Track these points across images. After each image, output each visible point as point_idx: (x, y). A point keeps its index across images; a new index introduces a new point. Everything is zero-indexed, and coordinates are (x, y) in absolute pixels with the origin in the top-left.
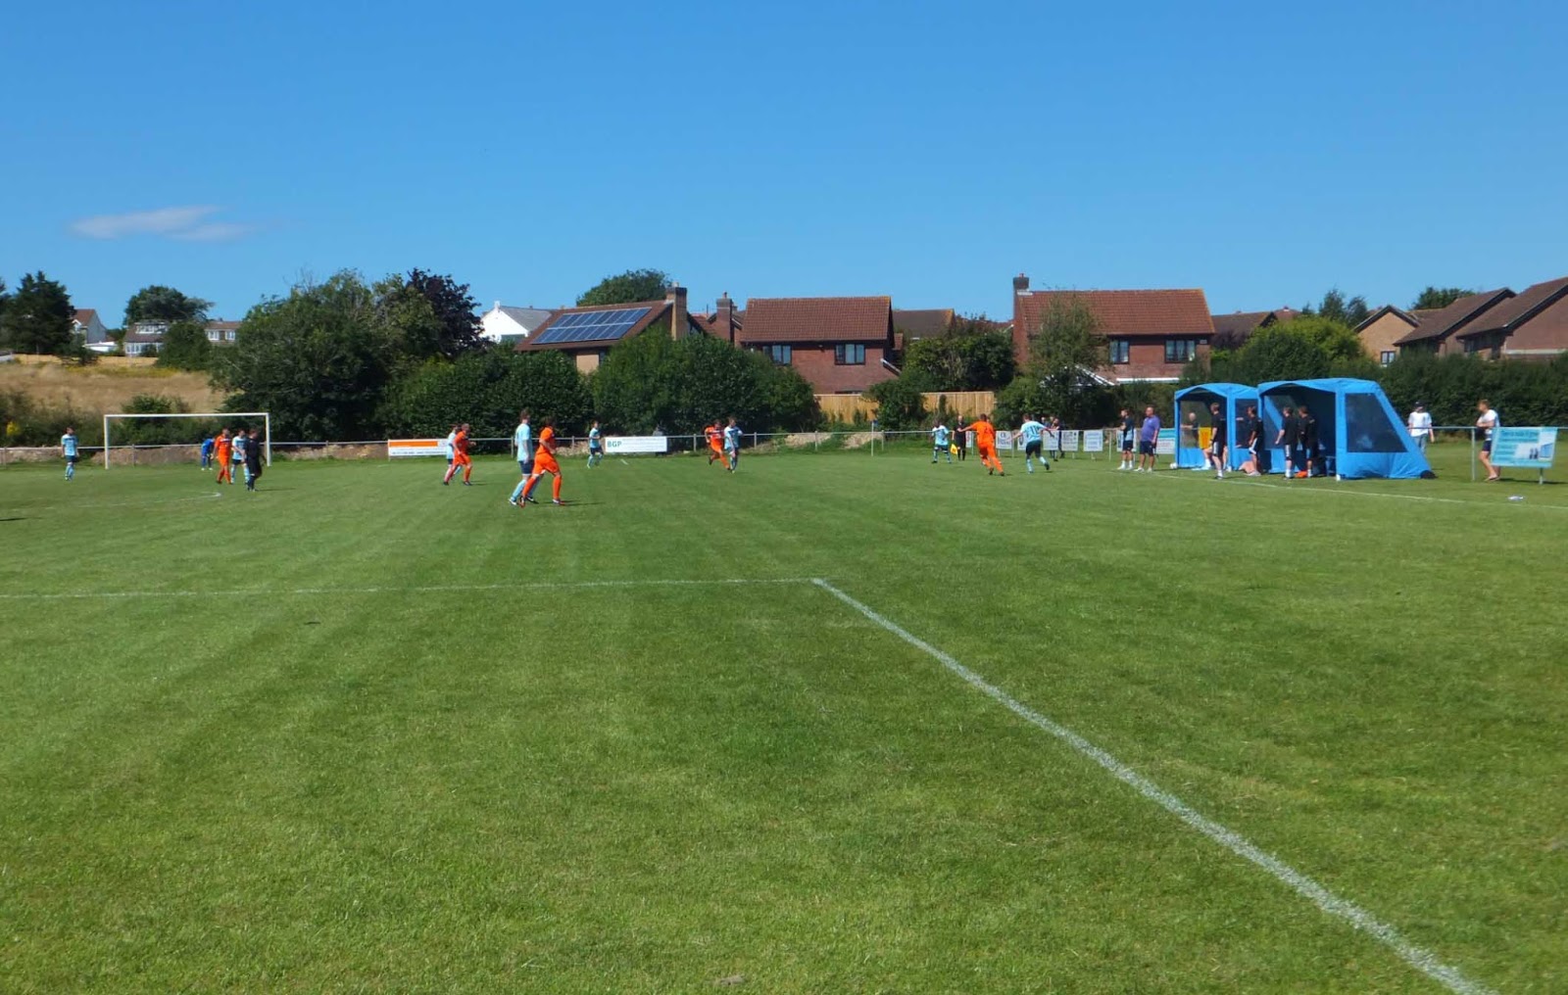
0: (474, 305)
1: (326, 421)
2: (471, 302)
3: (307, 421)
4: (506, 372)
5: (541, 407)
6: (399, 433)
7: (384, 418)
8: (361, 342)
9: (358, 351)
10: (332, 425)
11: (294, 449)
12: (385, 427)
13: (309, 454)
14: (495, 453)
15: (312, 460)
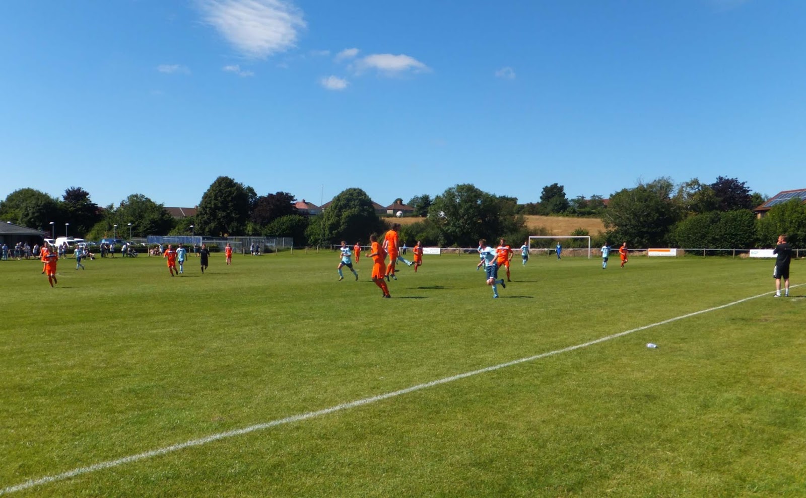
0: (749, 191)
1: (644, 240)
2: (748, 189)
3: (636, 240)
4: (719, 219)
5: (733, 235)
6: (674, 245)
7: (668, 239)
8: (659, 207)
9: (657, 211)
10: (647, 242)
11: (632, 251)
12: (668, 243)
13: (637, 254)
14: (713, 255)
15: (636, 256)
